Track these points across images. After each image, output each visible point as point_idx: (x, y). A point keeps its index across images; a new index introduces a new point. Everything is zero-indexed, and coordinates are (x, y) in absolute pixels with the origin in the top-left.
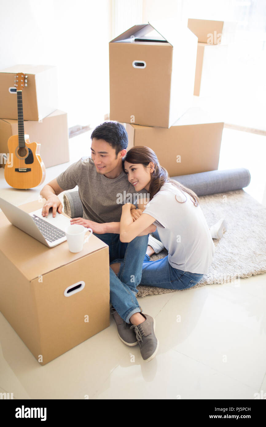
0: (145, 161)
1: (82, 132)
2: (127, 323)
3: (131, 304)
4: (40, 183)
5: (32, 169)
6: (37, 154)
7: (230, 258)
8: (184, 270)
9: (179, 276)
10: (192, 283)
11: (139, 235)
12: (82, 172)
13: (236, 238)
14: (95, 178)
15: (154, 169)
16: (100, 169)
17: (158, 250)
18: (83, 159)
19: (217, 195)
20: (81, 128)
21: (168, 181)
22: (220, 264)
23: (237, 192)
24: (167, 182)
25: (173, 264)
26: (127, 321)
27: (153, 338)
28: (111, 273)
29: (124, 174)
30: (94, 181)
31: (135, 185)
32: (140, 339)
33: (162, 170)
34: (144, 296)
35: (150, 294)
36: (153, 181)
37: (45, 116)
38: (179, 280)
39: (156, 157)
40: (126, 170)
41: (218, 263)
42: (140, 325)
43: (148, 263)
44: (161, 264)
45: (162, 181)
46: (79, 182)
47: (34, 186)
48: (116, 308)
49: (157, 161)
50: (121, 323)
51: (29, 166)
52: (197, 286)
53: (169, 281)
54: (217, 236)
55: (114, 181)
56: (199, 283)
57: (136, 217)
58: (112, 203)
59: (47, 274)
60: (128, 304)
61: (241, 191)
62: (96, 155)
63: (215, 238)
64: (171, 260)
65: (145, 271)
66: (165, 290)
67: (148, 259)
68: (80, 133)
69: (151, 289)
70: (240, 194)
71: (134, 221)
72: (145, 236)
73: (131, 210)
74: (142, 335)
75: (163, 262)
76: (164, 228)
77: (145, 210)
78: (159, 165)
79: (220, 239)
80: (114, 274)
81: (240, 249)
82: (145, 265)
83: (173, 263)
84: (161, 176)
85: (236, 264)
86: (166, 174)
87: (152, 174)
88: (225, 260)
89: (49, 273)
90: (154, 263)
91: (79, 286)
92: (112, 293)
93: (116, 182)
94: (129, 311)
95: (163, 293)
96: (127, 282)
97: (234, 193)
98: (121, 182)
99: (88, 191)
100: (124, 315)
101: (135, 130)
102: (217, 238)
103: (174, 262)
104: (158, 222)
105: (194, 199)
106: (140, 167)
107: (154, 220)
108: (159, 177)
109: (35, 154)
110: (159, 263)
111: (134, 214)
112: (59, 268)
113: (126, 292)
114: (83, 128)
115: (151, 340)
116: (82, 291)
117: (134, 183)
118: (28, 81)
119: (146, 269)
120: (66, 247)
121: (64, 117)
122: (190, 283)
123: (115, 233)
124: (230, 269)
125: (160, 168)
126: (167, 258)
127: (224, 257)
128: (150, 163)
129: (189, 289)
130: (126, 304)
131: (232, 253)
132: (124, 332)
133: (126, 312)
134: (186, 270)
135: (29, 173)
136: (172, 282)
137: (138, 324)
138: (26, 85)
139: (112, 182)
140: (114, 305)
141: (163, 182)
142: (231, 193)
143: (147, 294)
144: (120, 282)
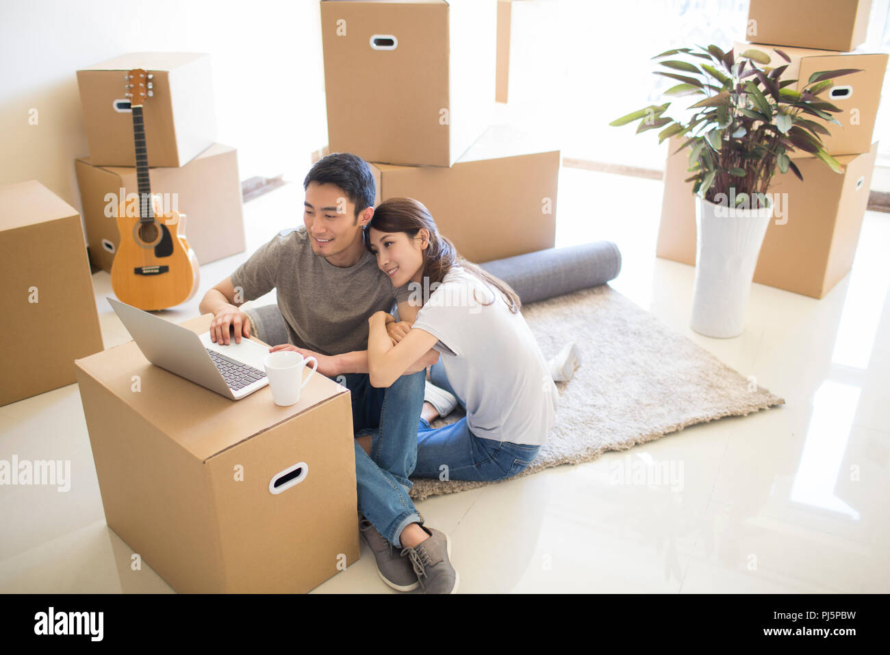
0: (411, 227)
1: (267, 191)
2: (394, 547)
3: (400, 507)
4: (190, 295)
5: (170, 268)
6: (180, 236)
7: (591, 415)
8: (500, 438)
9: (492, 453)
10: (518, 465)
11: (405, 372)
12: (282, 261)
13: (601, 377)
14: (310, 270)
15: (428, 240)
16: (321, 245)
17: (444, 410)
18: (284, 235)
19: (555, 300)
20: (264, 182)
21: (457, 264)
22: (570, 427)
23: (596, 290)
24: (457, 266)
25: (478, 430)
26: (396, 542)
27: (447, 568)
28: (356, 449)
29: (368, 257)
30: (309, 274)
31: (393, 274)
32: (421, 572)
33: (443, 243)
34: (424, 498)
35: (436, 493)
36: (429, 265)
37: (192, 157)
38: (492, 461)
39: (432, 219)
40: (373, 245)
41: (568, 426)
42: (419, 546)
43: (428, 433)
44: (453, 432)
45: (445, 264)
46: (277, 282)
47: (177, 302)
48: (369, 519)
49: (433, 225)
50: (381, 549)
51: (163, 261)
52: (528, 473)
53: (472, 464)
54: (561, 374)
55: (350, 273)
56: (531, 466)
57: (399, 337)
58: (348, 316)
59: (235, 447)
60: (395, 508)
61: (603, 288)
62: (315, 215)
63: (558, 380)
64: (473, 423)
65: (422, 448)
66: (466, 484)
67: (426, 426)
68: (262, 193)
69: (437, 484)
70: (602, 293)
71: (394, 345)
72: (418, 373)
73: (387, 324)
74: (425, 564)
75: (456, 429)
76: (456, 355)
77: (416, 322)
78: (437, 234)
79: (569, 381)
80: (363, 450)
81: (610, 397)
82: (422, 436)
83: (477, 427)
84: (442, 255)
85: (603, 427)
86: (452, 250)
87: (425, 252)
88: (581, 420)
89: (240, 445)
90: (440, 431)
91: (297, 473)
92: (360, 488)
93: (354, 274)
94: (398, 520)
95: (462, 490)
96: (389, 468)
97: (589, 294)
98: (363, 272)
99: (298, 298)
100: (388, 530)
101: (382, 174)
102: (563, 379)
103: (479, 426)
104: (443, 343)
105: (509, 298)
106: (400, 238)
107: (435, 341)
108: (440, 258)
109: (175, 235)
110: (449, 431)
111: (392, 332)
112: (257, 434)
113: (388, 486)
114: (269, 182)
115: (442, 571)
116: (303, 482)
117: (390, 270)
118: (154, 85)
119: (425, 444)
120: (267, 396)
121: (230, 157)
122: (515, 464)
123: (358, 372)
124: (591, 436)
125: (440, 242)
126: (466, 422)
127: (578, 413)
128: (420, 230)
129: (513, 479)
130: (391, 507)
131: (595, 406)
132: (390, 565)
133: (392, 523)
134: (504, 439)
135: (164, 276)
136: (479, 466)
137: (415, 545)
138: (151, 94)
139: (344, 275)
140: (366, 513)
141: (448, 267)
142: (585, 293)
143: (430, 493)
144: (376, 467)
